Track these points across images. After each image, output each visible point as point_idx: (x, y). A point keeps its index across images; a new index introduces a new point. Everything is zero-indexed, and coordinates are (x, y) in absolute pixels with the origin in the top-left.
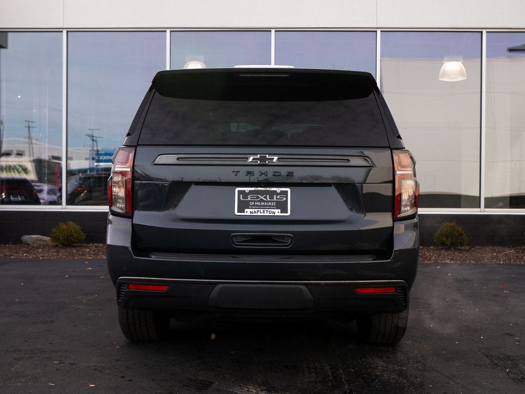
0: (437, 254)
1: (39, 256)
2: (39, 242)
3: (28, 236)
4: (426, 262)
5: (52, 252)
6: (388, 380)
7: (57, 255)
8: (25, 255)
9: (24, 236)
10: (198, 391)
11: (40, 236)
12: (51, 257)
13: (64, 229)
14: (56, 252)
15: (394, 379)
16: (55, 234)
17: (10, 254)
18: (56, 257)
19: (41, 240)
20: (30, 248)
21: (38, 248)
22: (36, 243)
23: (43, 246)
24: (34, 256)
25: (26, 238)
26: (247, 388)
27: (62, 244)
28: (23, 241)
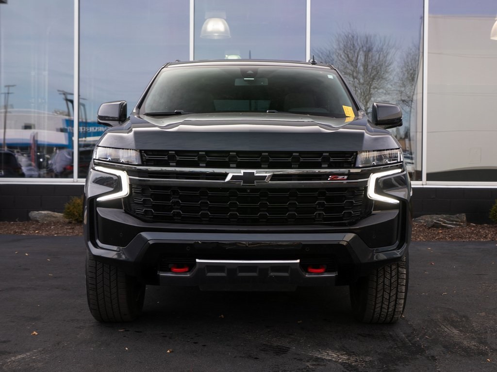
0: (493, 232)
1: (53, 233)
2: (49, 219)
3: (37, 212)
4: (482, 240)
5: (67, 229)
6: (469, 347)
7: (72, 233)
8: (37, 232)
9: (31, 212)
10: (277, 355)
11: (50, 212)
12: (66, 234)
13: (78, 204)
14: (70, 229)
15: (475, 346)
16: (69, 209)
17: (20, 231)
18: (71, 234)
19: (51, 216)
20: (41, 225)
21: (49, 224)
22: (46, 220)
23: (54, 223)
24: (48, 233)
25: (34, 214)
26: (326, 352)
27: (77, 220)
28: (31, 217)
